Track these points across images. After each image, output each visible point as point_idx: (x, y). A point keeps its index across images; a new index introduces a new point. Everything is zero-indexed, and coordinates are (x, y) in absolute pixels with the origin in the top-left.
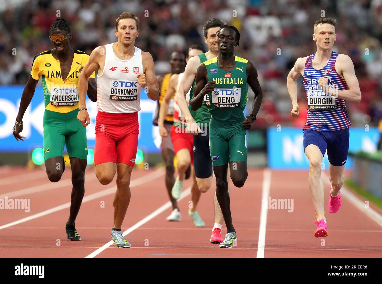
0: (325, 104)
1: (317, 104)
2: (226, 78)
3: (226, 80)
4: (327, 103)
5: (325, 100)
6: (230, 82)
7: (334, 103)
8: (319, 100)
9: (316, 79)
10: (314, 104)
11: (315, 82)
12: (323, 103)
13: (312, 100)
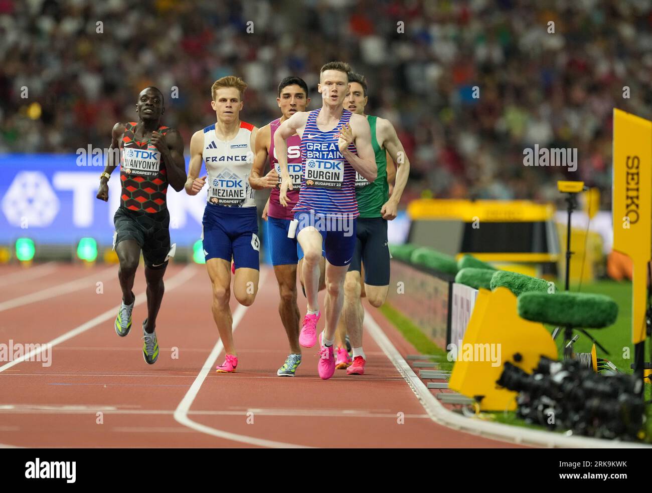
0: (328, 180)
1: (318, 179)
4: (332, 179)
5: (329, 175)
7: (341, 180)
8: (321, 174)
9: (321, 144)
10: (312, 178)
11: (319, 148)
12: (326, 178)
13: (310, 172)
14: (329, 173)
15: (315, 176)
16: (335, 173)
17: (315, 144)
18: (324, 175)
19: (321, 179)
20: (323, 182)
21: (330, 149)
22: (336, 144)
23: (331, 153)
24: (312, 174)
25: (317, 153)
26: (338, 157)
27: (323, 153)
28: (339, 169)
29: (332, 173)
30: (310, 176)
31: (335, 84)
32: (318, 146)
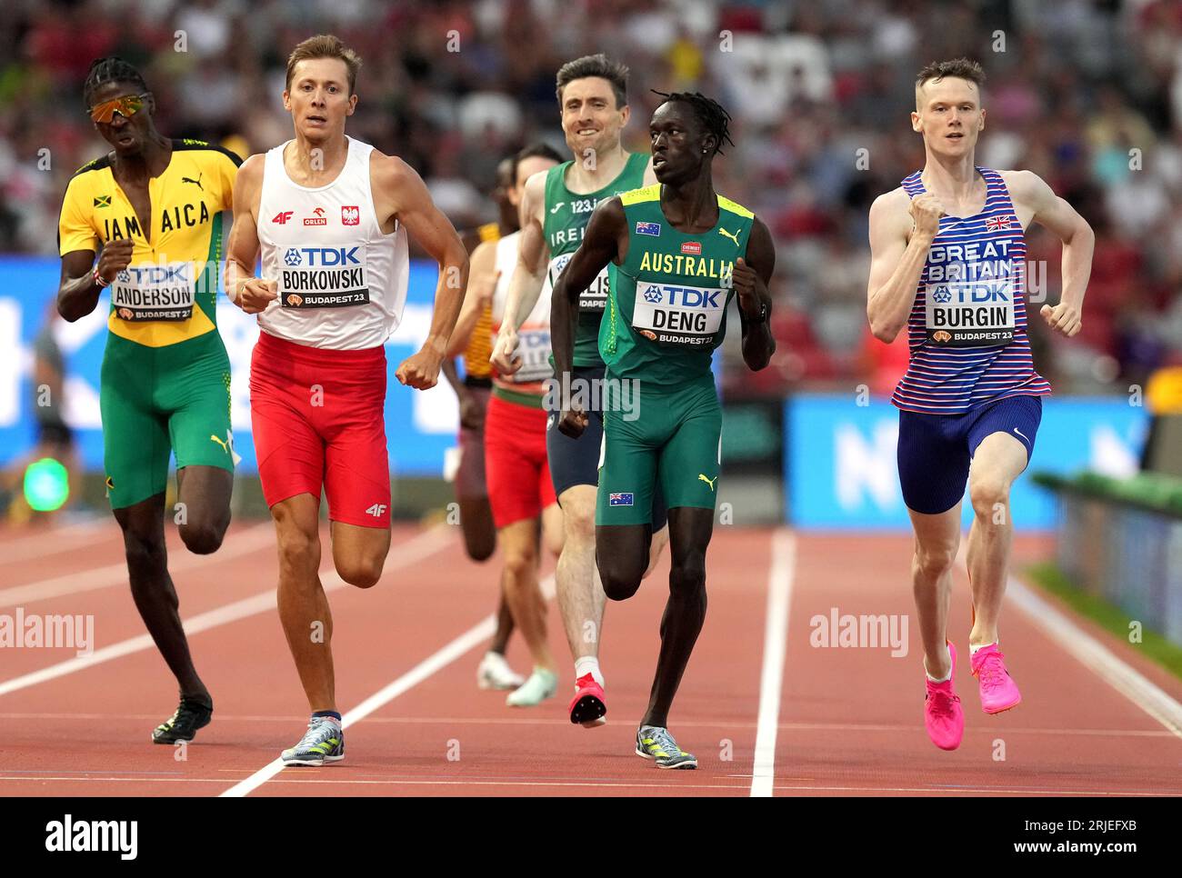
0: (985, 327)
1: (960, 327)
2: (685, 256)
3: (683, 262)
4: (993, 324)
5: (986, 315)
6: (695, 269)
7: (1011, 323)
8: (966, 314)
9: (962, 246)
10: (947, 326)
11: (959, 255)
12: (979, 323)
13: (939, 313)
14: (986, 311)
15: (954, 322)
16: (999, 310)
17: (949, 249)
18: (974, 317)
19: (968, 326)
20: (973, 331)
21: (985, 256)
22: (998, 243)
24: (946, 317)
27: (969, 265)
28: (1005, 299)
29: (992, 309)
30: (940, 321)
31: (954, 108)
32: (957, 251)
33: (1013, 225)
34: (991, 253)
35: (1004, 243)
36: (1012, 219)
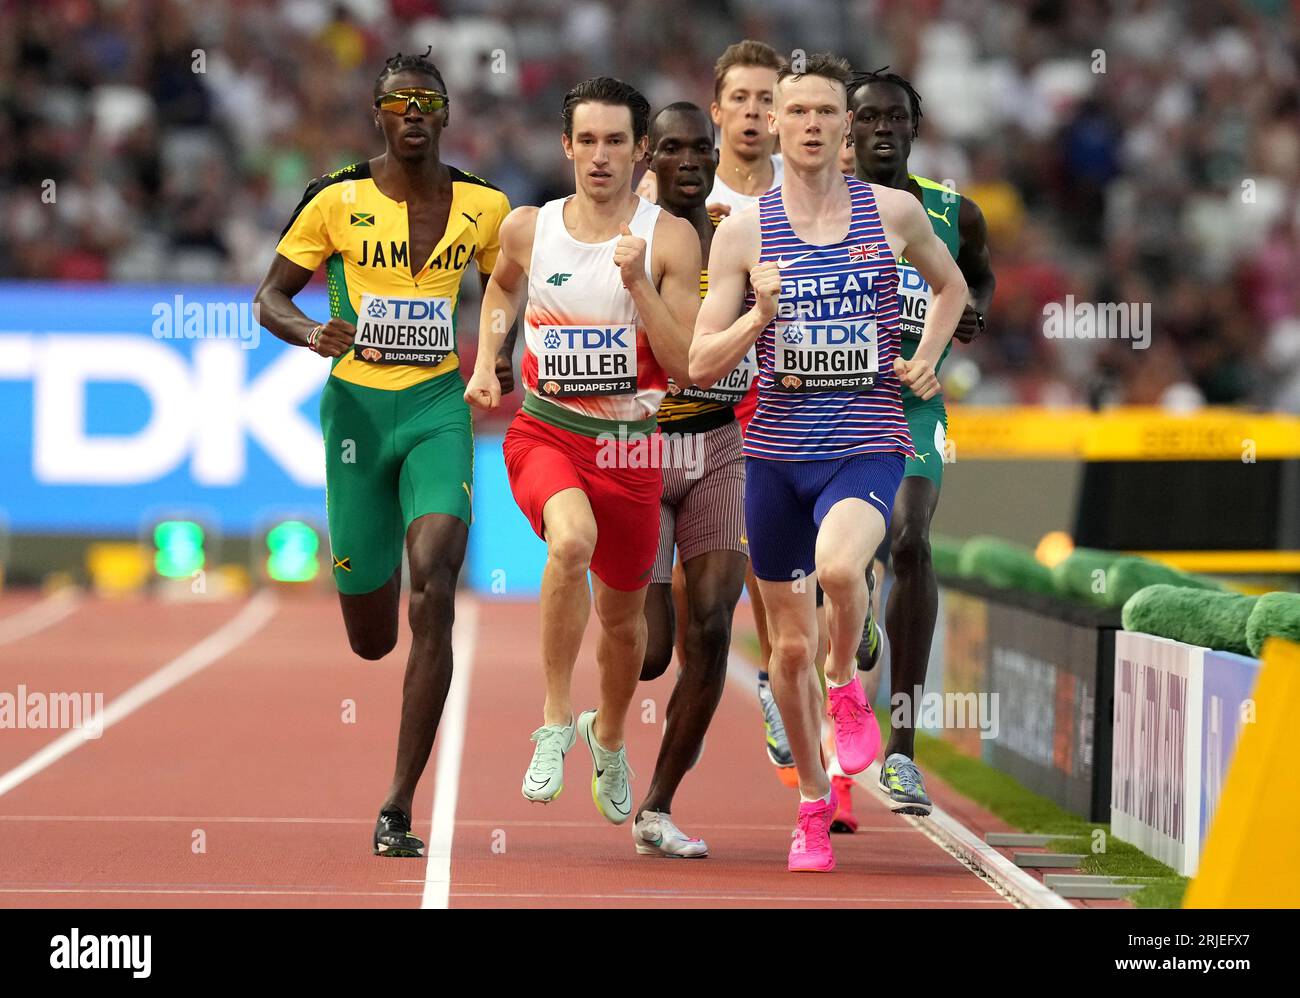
0: (841, 372)
1: (812, 372)
4: (850, 368)
5: (842, 359)
7: (873, 366)
8: (819, 358)
9: (817, 279)
10: (798, 371)
11: (812, 289)
12: (834, 368)
13: (790, 355)
14: (842, 354)
15: (805, 366)
16: (858, 353)
17: (800, 282)
18: (829, 361)
19: (821, 371)
20: (828, 377)
21: (845, 291)
22: (862, 276)
23: (846, 300)
24: (797, 359)
25: (809, 303)
26: (864, 309)
27: (825, 301)
28: (865, 340)
30: (790, 364)
31: (813, 112)
32: (810, 285)
33: (882, 255)
34: (852, 288)
35: (870, 276)
36: (880, 247)
